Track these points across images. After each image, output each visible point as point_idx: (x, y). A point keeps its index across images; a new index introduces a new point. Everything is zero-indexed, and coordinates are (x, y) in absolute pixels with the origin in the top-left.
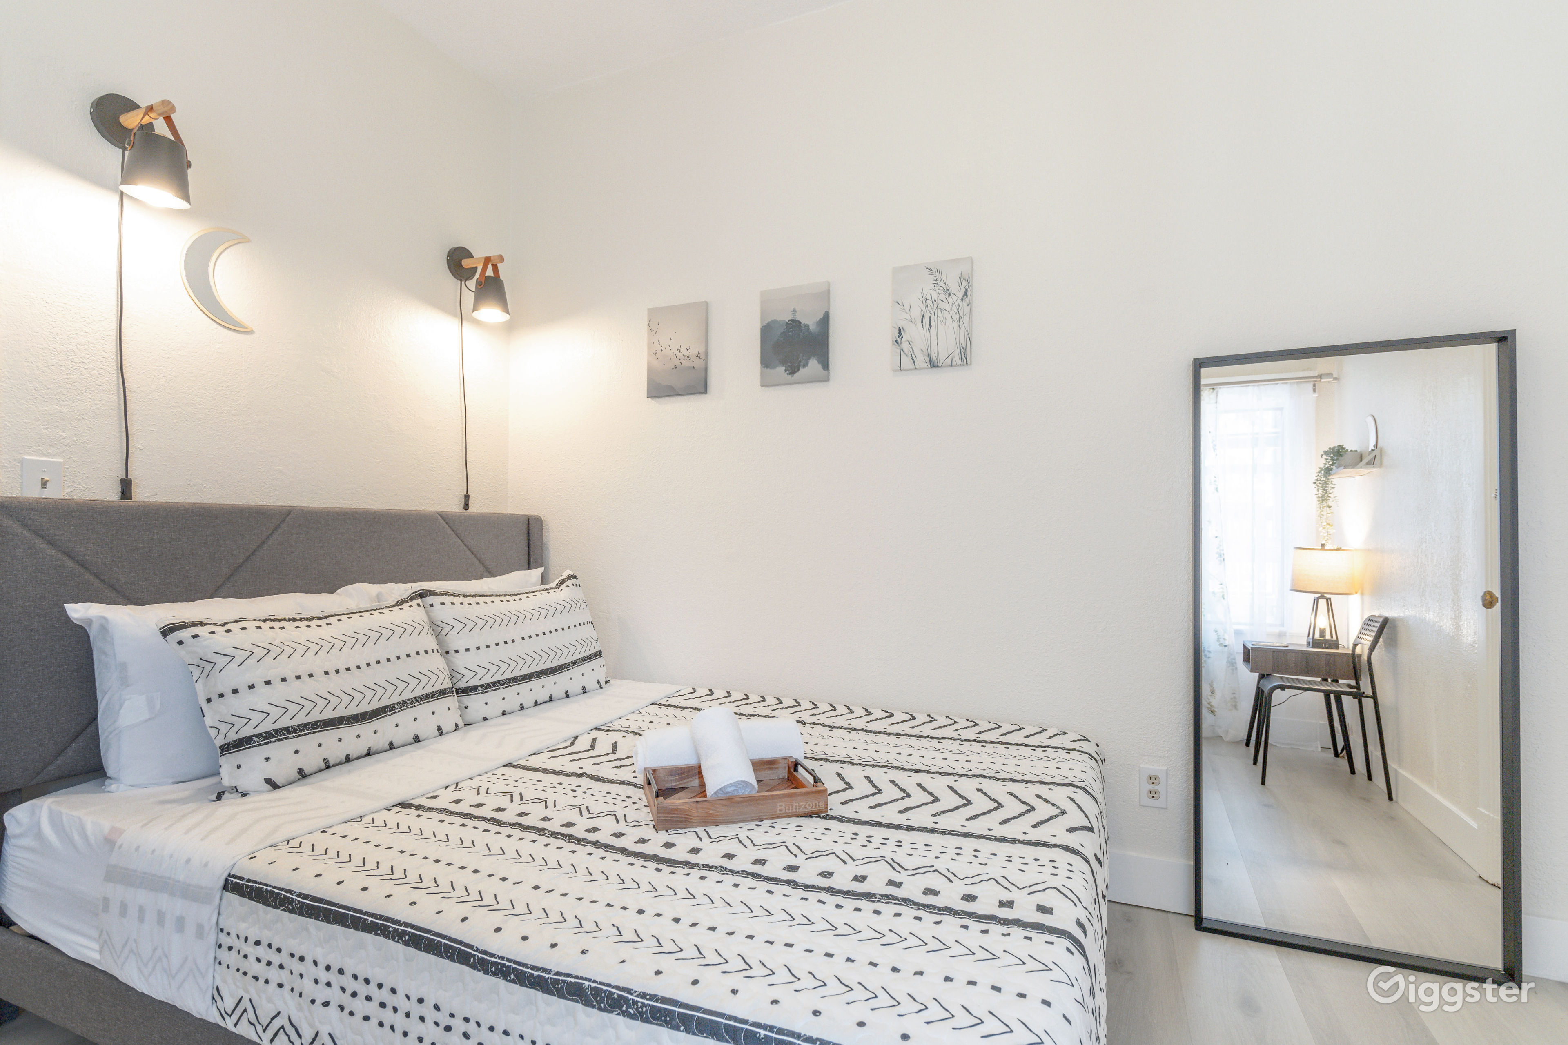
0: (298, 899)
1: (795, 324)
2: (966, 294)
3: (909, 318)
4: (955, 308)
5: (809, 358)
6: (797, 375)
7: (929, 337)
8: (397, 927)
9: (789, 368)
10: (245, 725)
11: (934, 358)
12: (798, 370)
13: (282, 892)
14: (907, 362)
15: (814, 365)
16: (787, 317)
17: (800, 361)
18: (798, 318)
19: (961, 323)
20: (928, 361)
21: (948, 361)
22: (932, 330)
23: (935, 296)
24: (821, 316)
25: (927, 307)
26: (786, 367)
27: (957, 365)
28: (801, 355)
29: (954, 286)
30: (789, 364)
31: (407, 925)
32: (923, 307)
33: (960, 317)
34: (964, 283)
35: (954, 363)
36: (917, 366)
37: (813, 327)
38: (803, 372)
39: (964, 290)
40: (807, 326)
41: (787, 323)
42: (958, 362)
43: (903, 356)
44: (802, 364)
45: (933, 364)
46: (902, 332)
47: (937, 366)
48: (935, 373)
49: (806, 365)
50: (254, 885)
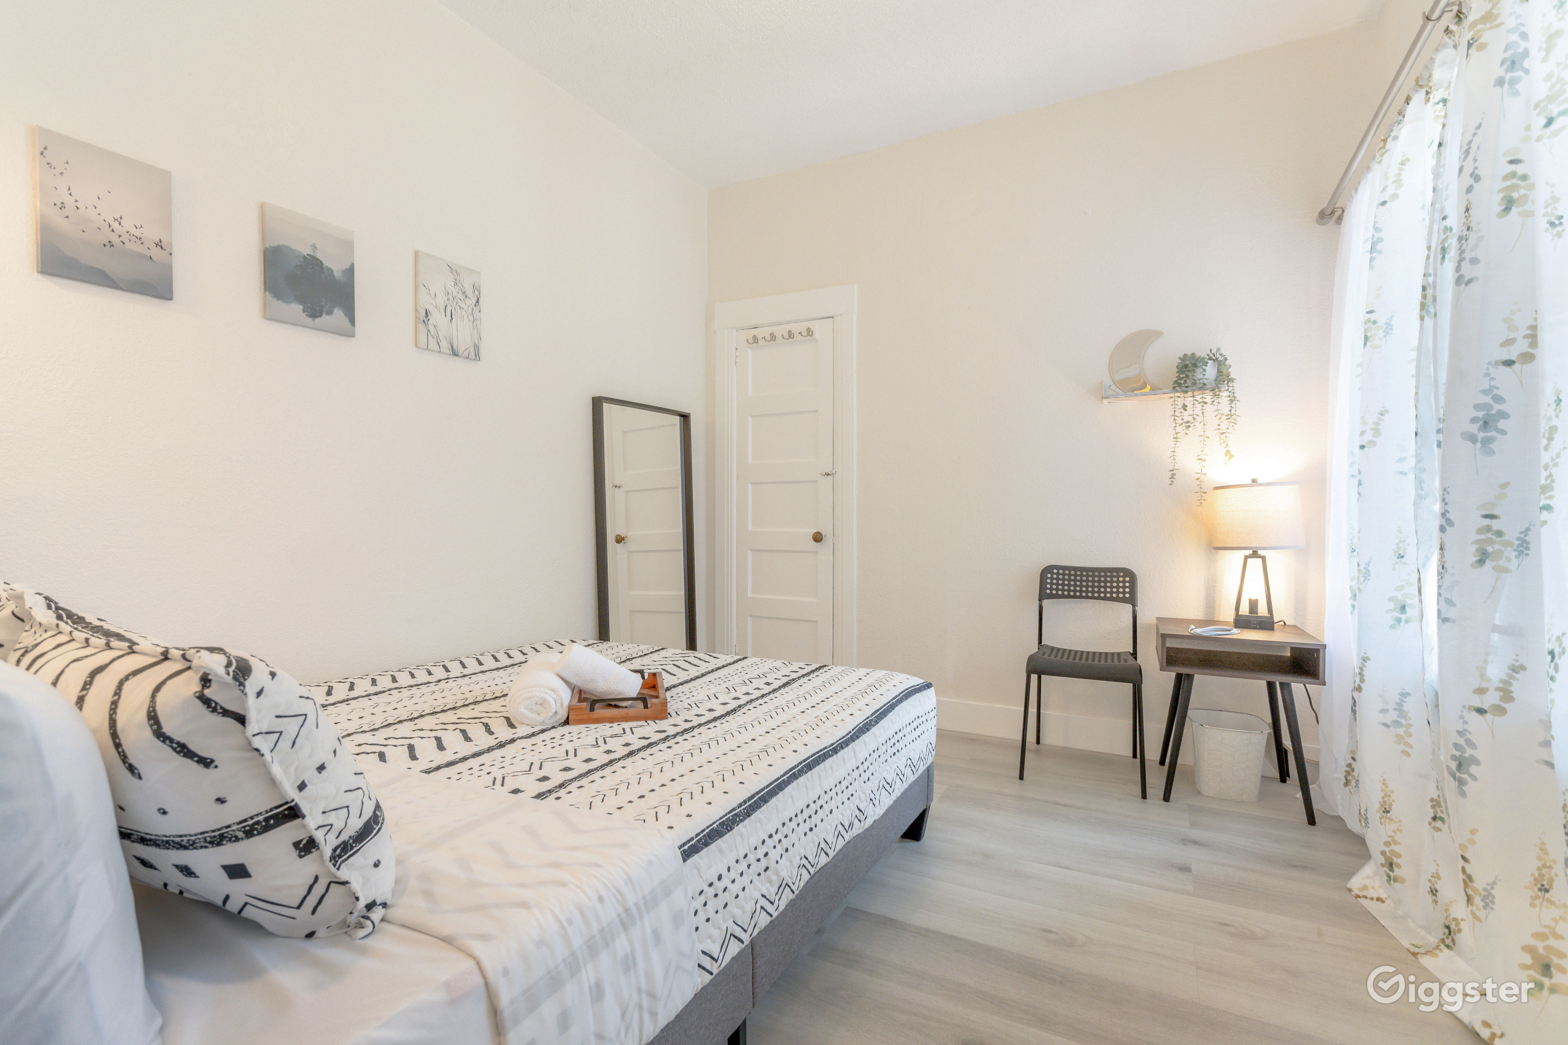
0: (741, 808)
1: (314, 261)
2: (478, 301)
3: (434, 304)
4: (470, 311)
5: (334, 307)
6: (318, 320)
7: (451, 326)
8: (797, 769)
9: (309, 310)
10: (340, 833)
11: (455, 347)
12: (321, 316)
13: (728, 816)
14: (433, 343)
15: (338, 313)
16: (306, 251)
17: (323, 306)
18: (319, 256)
19: (475, 325)
20: (451, 349)
21: (466, 354)
22: (453, 321)
23: (455, 294)
24: (348, 267)
25: (448, 300)
26: (304, 306)
27: (471, 359)
28: (324, 299)
29: (469, 292)
30: (309, 305)
31: (800, 763)
32: (445, 298)
33: (474, 320)
34: (477, 293)
35: (470, 357)
36: (442, 351)
37: (337, 274)
38: (325, 319)
39: (477, 298)
40: (330, 271)
41: (305, 256)
42: (474, 357)
43: (430, 337)
44: (325, 310)
45: (455, 354)
46: (429, 314)
47: (457, 355)
48: (454, 362)
49: (330, 313)
50: (705, 833)
